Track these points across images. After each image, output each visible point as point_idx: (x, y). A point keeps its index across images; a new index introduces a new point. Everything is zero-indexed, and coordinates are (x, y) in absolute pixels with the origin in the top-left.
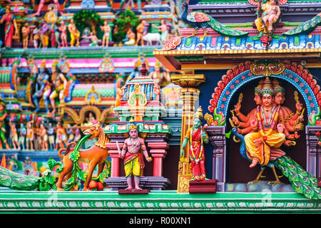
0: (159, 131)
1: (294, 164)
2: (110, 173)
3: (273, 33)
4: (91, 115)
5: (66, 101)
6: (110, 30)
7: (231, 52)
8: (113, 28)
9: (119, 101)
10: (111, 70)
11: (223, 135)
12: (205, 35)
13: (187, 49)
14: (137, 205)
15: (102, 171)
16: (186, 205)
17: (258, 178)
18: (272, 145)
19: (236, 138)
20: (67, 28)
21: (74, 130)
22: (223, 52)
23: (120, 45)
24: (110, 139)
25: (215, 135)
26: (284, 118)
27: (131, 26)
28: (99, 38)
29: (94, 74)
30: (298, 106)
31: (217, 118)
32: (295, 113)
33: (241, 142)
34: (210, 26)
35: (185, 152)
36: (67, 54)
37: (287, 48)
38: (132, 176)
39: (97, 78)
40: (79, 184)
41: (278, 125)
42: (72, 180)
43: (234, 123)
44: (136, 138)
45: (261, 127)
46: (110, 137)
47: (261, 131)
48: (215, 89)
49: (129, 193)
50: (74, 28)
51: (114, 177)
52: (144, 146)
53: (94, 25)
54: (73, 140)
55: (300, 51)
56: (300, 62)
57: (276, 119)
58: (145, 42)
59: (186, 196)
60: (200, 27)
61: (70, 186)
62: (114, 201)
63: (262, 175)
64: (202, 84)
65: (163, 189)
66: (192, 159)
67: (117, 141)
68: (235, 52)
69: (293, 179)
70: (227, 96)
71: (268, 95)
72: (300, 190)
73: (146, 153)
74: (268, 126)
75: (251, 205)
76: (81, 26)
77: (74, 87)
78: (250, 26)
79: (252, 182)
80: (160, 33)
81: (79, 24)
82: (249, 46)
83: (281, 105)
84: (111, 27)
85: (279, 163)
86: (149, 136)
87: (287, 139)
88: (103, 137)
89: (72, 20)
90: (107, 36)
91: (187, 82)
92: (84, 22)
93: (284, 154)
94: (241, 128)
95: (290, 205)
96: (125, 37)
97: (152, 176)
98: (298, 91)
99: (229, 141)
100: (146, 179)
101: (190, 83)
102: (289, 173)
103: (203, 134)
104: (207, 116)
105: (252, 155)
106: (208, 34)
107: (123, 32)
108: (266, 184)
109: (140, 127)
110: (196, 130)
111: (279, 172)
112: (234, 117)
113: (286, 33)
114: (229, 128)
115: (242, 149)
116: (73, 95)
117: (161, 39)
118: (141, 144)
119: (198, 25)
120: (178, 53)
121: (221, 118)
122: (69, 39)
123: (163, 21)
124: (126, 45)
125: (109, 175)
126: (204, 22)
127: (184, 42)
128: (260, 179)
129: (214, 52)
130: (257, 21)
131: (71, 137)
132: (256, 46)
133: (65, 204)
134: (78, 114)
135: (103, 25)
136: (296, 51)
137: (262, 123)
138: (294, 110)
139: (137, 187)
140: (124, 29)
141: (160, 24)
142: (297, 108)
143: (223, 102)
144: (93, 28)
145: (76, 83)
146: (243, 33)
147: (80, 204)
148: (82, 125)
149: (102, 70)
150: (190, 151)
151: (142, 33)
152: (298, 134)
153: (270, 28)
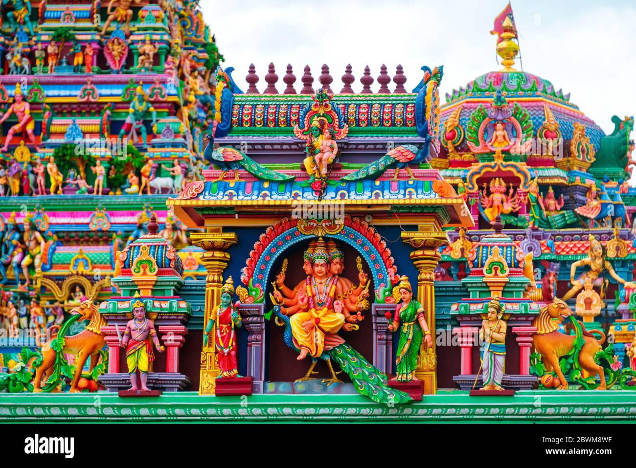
0: (174, 310)
1: (356, 356)
2: (107, 367)
3: (328, 177)
4: (78, 289)
5: (44, 269)
6: (104, 172)
7: (272, 203)
8: (108, 170)
9: (119, 269)
10: (105, 227)
11: (261, 316)
12: (237, 179)
13: (212, 198)
14: (144, 411)
15: (96, 365)
16: (210, 411)
17: (308, 374)
18: (327, 330)
19: (279, 321)
20: (46, 169)
21: (55, 309)
22: (261, 203)
23: (118, 193)
24: (107, 321)
25: (250, 316)
26: (343, 293)
27: (132, 167)
28: (89, 184)
29: (83, 232)
30: (362, 277)
31: (254, 293)
32: (358, 286)
33: (286, 326)
34: (243, 167)
35: (210, 339)
36: (44, 205)
37: (346, 197)
38: (138, 372)
39: (86, 238)
40: (64, 383)
41: (335, 303)
42: (54, 378)
43: (276, 299)
44: (143, 319)
45: (312, 306)
46: (107, 318)
47: (313, 311)
48: (251, 253)
49: (133, 396)
50: (55, 169)
51: (112, 373)
52: (153, 331)
53: (83, 165)
54: (53, 323)
55: (364, 202)
56: (364, 217)
57: (332, 294)
58: (153, 189)
59: (211, 399)
60: (229, 168)
61: (51, 385)
62: (113, 406)
63: (314, 370)
64: (233, 245)
65: (179, 390)
66: (219, 349)
67: (116, 324)
68: (278, 203)
69: (354, 376)
70: (266, 262)
71: (322, 262)
72: (363, 391)
73: (156, 341)
74: (322, 304)
75: (299, 411)
76: (64, 166)
77: (54, 250)
78: (297, 168)
79: (300, 380)
80: (173, 177)
81: (62, 164)
82: (296, 195)
83: (339, 275)
84: (105, 168)
85: (336, 354)
86: (161, 318)
87: (347, 321)
88: (97, 318)
89: (52, 159)
90: (100, 181)
91: (213, 243)
92: (69, 162)
93: (343, 341)
94: (286, 306)
95: (351, 411)
96: (124, 183)
97: (165, 371)
98: (362, 257)
99: (270, 324)
100: (156, 376)
101: (216, 244)
102: (350, 368)
103: (233, 314)
104: (240, 290)
105: (300, 343)
106: (240, 178)
107: (123, 175)
108: (319, 383)
109: (149, 304)
110: (225, 309)
111: (337, 366)
112: (276, 292)
113: (346, 178)
114: (269, 306)
115: (286, 335)
116: (53, 262)
117: (174, 186)
118: (149, 328)
119: (227, 165)
120: (200, 203)
121: (258, 292)
122: (48, 184)
123: (176, 160)
124: (127, 193)
125: (106, 371)
126: (236, 162)
127: (208, 188)
128: (312, 376)
129: (249, 203)
130: (307, 162)
131: (51, 319)
132: (305, 195)
133: (45, 412)
134: (61, 288)
135: (95, 165)
136: (359, 202)
137: (313, 300)
138: (356, 282)
139: (144, 387)
140: (123, 171)
141: (173, 166)
142: (361, 279)
143: (262, 271)
144: (81, 169)
145: (58, 245)
146: (288, 177)
147: (66, 411)
148: (66, 303)
149: (93, 227)
150: (217, 338)
151: (148, 177)
152: (362, 315)
153: (324, 171)
